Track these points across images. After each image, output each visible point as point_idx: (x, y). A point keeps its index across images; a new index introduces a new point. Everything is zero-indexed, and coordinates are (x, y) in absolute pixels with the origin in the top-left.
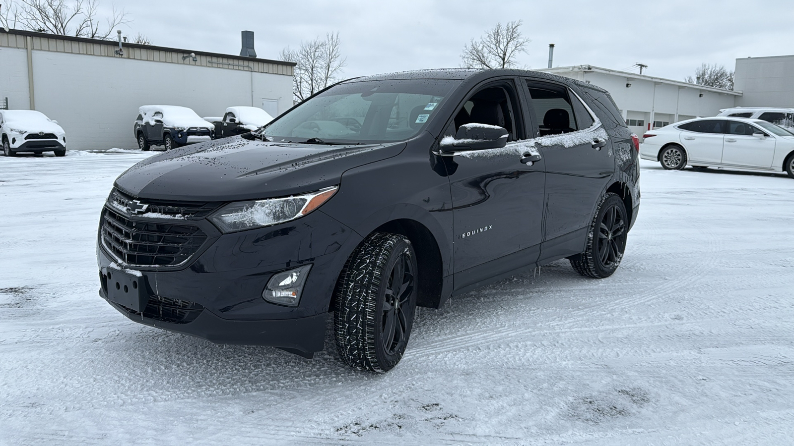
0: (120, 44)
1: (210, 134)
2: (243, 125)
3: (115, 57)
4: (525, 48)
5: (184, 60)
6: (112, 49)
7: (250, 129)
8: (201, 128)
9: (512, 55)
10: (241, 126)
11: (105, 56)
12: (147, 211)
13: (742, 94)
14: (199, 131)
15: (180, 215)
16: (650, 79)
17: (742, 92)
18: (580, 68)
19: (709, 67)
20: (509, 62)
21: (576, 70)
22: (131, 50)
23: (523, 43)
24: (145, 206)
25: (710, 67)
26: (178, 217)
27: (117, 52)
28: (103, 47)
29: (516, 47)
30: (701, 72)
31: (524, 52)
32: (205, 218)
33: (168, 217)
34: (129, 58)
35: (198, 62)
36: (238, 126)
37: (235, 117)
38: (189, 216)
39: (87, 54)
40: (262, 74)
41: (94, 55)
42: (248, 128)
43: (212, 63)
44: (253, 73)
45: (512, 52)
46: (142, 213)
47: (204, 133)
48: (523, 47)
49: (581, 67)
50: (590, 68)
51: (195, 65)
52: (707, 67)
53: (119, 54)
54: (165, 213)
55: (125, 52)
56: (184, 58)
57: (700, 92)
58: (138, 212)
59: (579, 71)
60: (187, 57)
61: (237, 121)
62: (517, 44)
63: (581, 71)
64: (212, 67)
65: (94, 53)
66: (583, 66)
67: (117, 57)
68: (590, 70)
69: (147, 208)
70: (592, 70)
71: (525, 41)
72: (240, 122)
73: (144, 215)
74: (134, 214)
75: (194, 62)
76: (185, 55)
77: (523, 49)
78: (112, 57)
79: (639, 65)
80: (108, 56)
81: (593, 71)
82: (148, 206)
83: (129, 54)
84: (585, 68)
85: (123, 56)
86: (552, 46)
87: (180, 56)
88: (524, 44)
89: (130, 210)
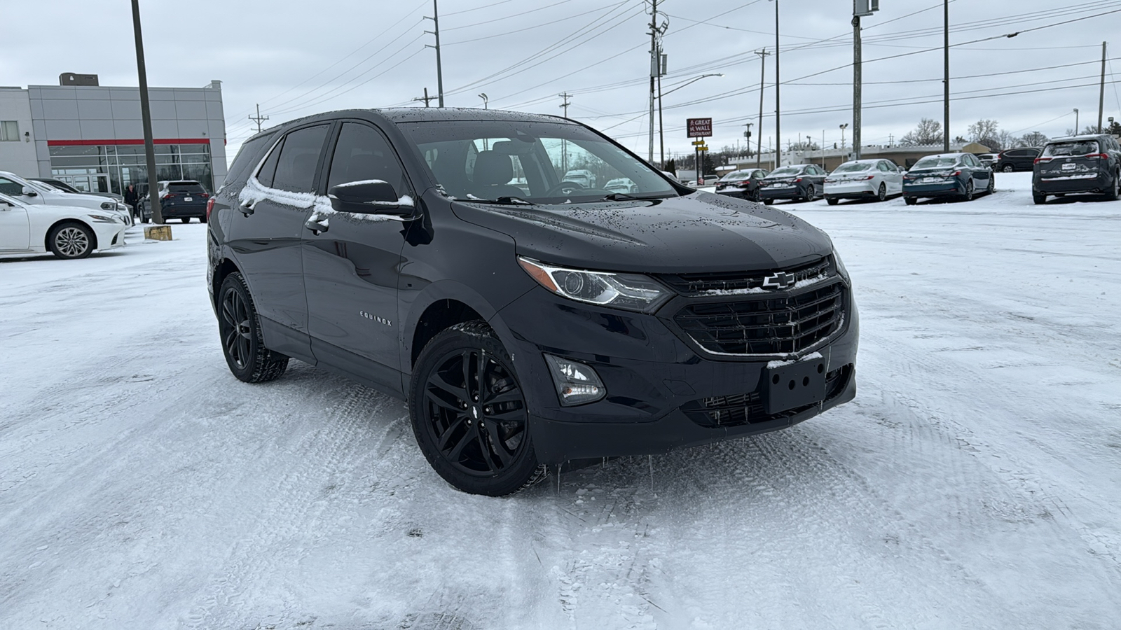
24: (793, 275)
46: (793, 284)
58: (789, 284)
74: (787, 288)
89: (776, 286)
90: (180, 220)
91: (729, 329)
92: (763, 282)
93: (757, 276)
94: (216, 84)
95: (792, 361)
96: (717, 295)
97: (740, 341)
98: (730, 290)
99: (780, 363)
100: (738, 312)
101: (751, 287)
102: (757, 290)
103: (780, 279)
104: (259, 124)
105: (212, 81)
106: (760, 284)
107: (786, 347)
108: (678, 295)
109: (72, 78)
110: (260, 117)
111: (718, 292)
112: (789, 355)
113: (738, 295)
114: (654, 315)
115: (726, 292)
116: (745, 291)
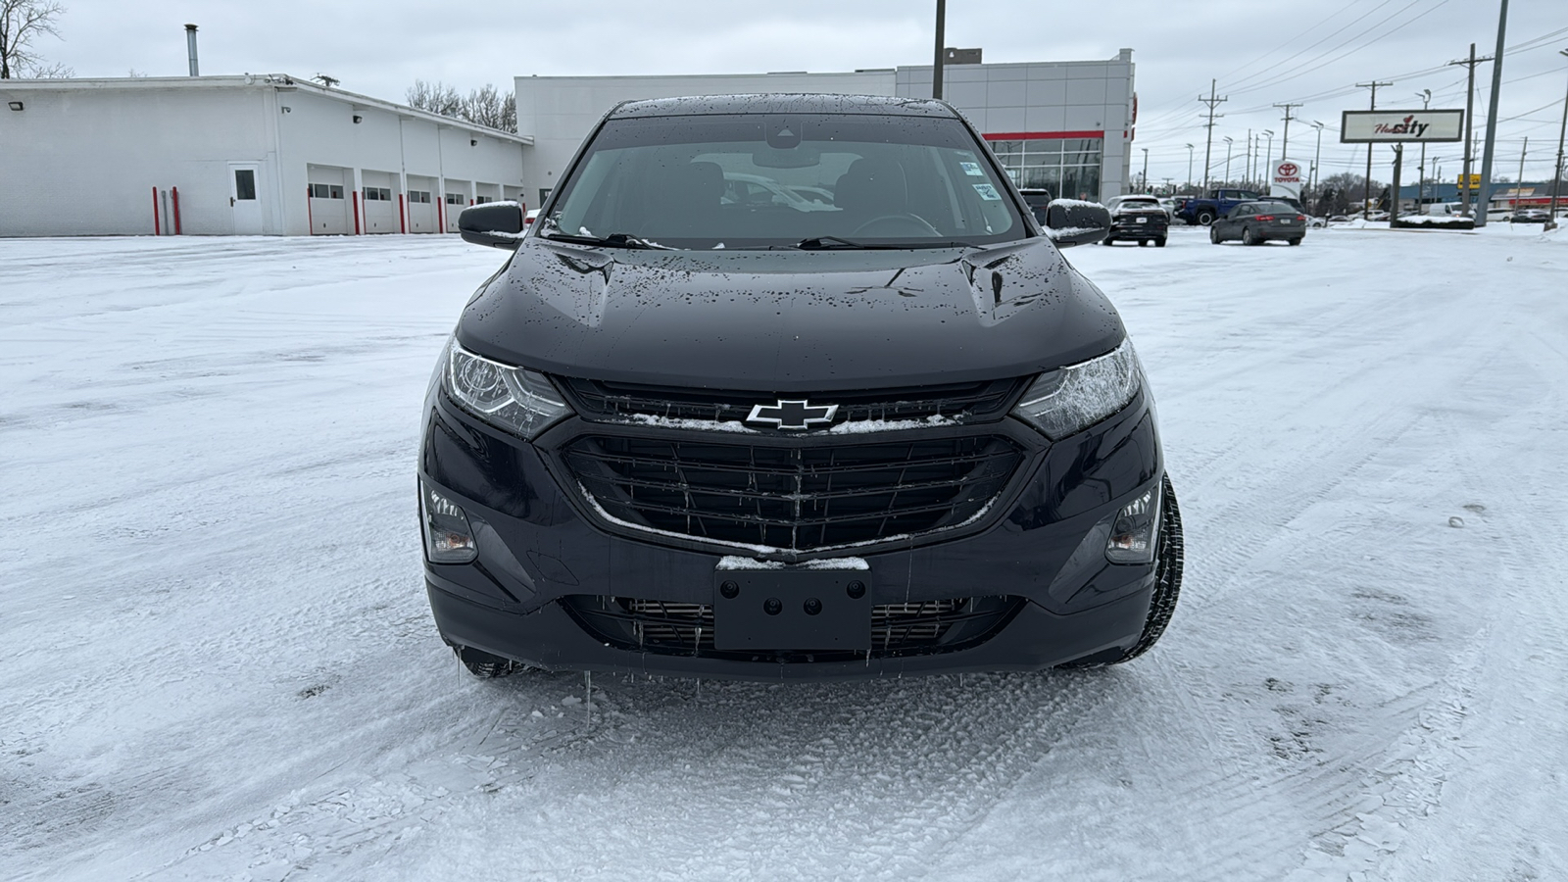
4: (52, 26)
9: (21, 38)
12: (838, 419)
13: (533, 141)
15: (939, 417)
16: (393, 109)
17: (531, 138)
18: (269, 81)
19: (428, 87)
20: (15, 54)
21: (261, 83)
23: (46, 13)
24: (832, 409)
25: (431, 88)
26: (935, 420)
29: (30, 22)
30: (416, 97)
31: (49, 34)
32: (1008, 414)
33: (907, 424)
38: (962, 416)
45: (21, 31)
46: (827, 426)
48: (48, 23)
49: (269, 78)
50: (288, 82)
52: (425, 88)
54: (897, 418)
57: (472, 136)
58: (809, 425)
59: (265, 87)
62: (30, 15)
63: (271, 86)
66: (274, 75)
68: (290, 86)
69: (837, 413)
70: (294, 86)
71: (51, 9)
73: (832, 430)
74: (803, 431)
77: (47, 28)
79: (323, 78)
81: (296, 88)
82: (839, 408)
84: (279, 81)
86: (191, 28)
88: (49, 16)
89: (775, 425)
90: (1136, 243)
91: (655, 485)
92: (748, 414)
93: (739, 402)
94: (1126, 53)
95: (776, 565)
96: (646, 426)
97: (677, 511)
98: (677, 420)
99: (748, 563)
100: (682, 459)
101: (723, 419)
102: (734, 426)
103: (789, 415)
104: (1212, 108)
105: (1121, 50)
106: (742, 418)
107: (778, 538)
108: (576, 414)
109: (952, 55)
110: (1215, 98)
111: (651, 420)
112: (777, 552)
113: (692, 430)
114: (531, 442)
115: (665, 422)
116: (706, 425)
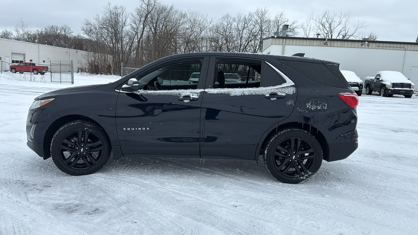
0: (327, 40)
1: (359, 86)
2: (383, 81)
3: (323, 46)
5: (362, 46)
6: (323, 42)
7: (386, 84)
8: (353, 83)
10: (382, 82)
11: (318, 46)
14: (352, 84)
22: (332, 42)
27: (325, 44)
28: (318, 41)
34: (331, 46)
35: (370, 47)
36: (381, 82)
37: (380, 77)
39: (310, 45)
40: (413, 51)
41: (313, 46)
42: (385, 84)
43: (379, 47)
44: (406, 51)
47: (356, 85)
51: (368, 48)
53: (326, 44)
55: (329, 43)
56: (362, 45)
60: (364, 44)
61: (380, 79)
64: (379, 49)
65: (313, 44)
67: (325, 46)
72: (382, 80)
75: (368, 46)
76: (363, 43)
78: (322, 46)
80: (320, 46)
83: (331, 45)
85: (327, 46)
87: (360, 43)
